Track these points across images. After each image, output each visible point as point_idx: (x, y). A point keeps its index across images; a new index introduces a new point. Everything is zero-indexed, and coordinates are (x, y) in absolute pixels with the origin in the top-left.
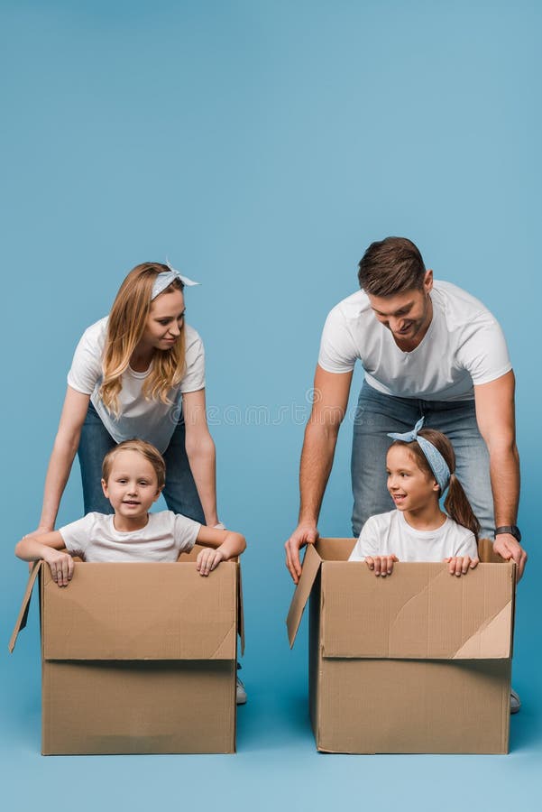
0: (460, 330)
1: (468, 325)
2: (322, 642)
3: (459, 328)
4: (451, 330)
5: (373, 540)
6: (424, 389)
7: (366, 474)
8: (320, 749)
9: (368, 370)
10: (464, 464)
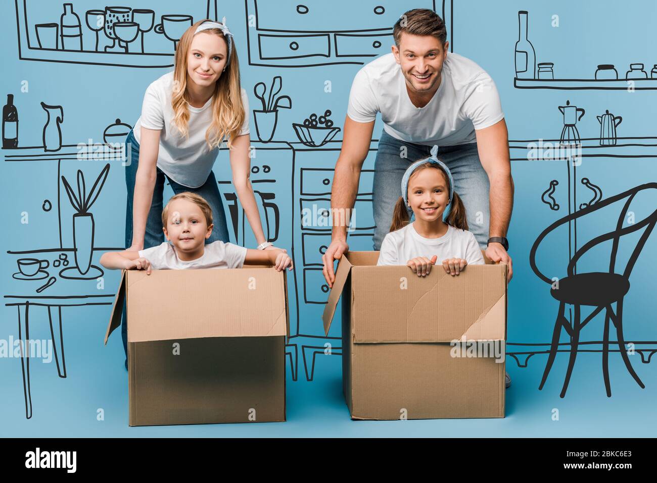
0: (465, 88)
1: (470, 84)
2: (353, 331)
3: (464, 86)
4: (457, 88)
5: (393, 252)
6: (432, 135)
7: (385, 202)
8: (353, 417)
9: (386, 121)
10: (463, 193)
